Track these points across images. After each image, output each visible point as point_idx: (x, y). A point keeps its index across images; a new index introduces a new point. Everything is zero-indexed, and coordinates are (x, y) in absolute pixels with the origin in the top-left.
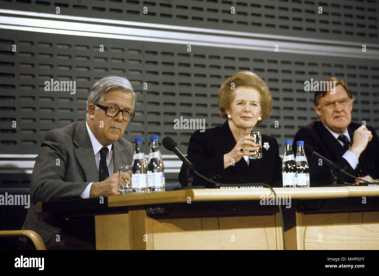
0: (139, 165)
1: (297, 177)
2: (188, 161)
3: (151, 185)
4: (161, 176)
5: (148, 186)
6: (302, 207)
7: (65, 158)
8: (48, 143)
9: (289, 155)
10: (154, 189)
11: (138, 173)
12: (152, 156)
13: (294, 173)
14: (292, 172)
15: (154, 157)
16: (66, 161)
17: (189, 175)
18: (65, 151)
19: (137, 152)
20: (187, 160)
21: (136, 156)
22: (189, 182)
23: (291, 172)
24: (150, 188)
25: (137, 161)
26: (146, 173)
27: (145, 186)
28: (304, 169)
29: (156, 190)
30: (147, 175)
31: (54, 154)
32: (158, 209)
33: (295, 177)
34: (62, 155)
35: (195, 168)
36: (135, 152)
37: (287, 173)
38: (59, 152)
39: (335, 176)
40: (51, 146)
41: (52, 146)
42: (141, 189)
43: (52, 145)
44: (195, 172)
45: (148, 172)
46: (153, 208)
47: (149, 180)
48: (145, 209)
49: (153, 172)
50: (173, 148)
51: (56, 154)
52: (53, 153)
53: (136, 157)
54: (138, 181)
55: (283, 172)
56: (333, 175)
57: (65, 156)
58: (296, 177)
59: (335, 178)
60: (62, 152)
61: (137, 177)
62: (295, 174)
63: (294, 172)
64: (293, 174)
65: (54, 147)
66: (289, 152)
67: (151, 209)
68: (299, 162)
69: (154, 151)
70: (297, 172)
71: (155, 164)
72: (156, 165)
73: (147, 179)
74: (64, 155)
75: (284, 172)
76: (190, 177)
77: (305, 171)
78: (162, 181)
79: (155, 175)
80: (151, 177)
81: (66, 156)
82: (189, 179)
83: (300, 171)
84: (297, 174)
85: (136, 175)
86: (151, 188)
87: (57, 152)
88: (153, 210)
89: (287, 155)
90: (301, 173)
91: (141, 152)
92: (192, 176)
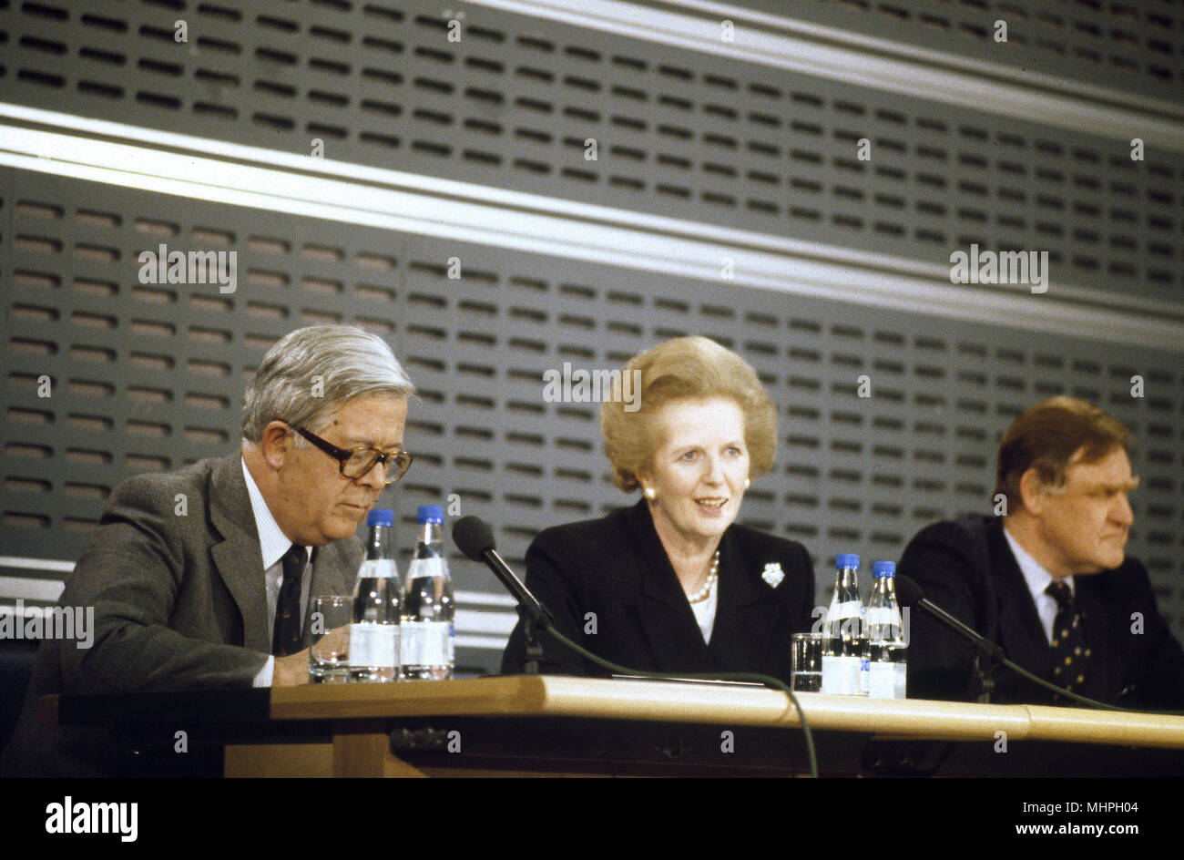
0: (377, 597)
1: (867, 670)
2: (530, 594)
3: (409, 660)
4: (444, 635)
5: (399, 660)
6: (878, 764)
7: (180, 568)
8: (130, 513)
9: (848, 600)
10: (417, 674)
11: (370, 621)
12: (421, 569)
13: (858, 658)
14: (853, 655)
15: (426, 574)
16: (180, 579)
17: (530, 639)
18: (181, 546)
19: (373, 555)
20: (527, 590)
21: (367, 569)
22: (528, 661)
23: (849, 654)
24: (406, 669)
25: (369, 584)
26: (397, 622)
27: (391, 663)
28: (891, 649)
29: (424, 676)
30: (400, 630)
31: (148, 548)
32: (427, 732)
33: (862, 669)
34: (171, 557)
35: (549, 617)
36: (366, 554)
37: (838, 658)
38: (162, 546)
39: (985, 677)
40: (139, 523)
41: (144, 526)
42: (376, 669)
43: (143, 521)
44: (551, 629)
45: (403, 618)
46: (411, 729)
47: (404, 643)
48: (388, 732)
49: (419, 619)
50: (487, 554)
51: (155, 549)
52: (146, 545)
53: (367, 571)
54: (367, 646)
55: (823, 653)
56: (982, 674)
57: (179, 562)
58: (864, 672)
59: (988, 683)
60: (171, 547)
61: (368, 632)
62: (862, 662)
63: (859, 654)
64: (855, 661)
65: (150, 530)
66: (848, 593)
67: (405, 732)
68: (876, 625)
69: (425, 553)
70: (869, 655)
71: (426, 597)
72: (429, 600)
73: (398, 639)
74: (176, 557)
75: (827, 651)
76: (533, 645)
77: (895, 656)
78: (445, 651)
79: (425, 630)
80: (410, 637)
81: (183, 560)
82: (531, 651)
83: (876, 653)
84: (867, 662)
85: (364, 625)
86: (410, 669)
87: (159, 547)
88: (411, 735)
89: (841, 600)
90: (880, 660)
91: (385, 558)
92: (539, 643)
